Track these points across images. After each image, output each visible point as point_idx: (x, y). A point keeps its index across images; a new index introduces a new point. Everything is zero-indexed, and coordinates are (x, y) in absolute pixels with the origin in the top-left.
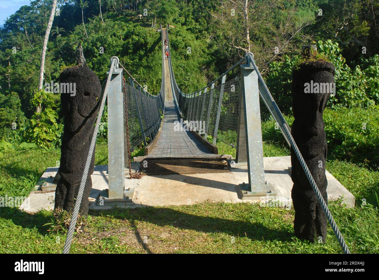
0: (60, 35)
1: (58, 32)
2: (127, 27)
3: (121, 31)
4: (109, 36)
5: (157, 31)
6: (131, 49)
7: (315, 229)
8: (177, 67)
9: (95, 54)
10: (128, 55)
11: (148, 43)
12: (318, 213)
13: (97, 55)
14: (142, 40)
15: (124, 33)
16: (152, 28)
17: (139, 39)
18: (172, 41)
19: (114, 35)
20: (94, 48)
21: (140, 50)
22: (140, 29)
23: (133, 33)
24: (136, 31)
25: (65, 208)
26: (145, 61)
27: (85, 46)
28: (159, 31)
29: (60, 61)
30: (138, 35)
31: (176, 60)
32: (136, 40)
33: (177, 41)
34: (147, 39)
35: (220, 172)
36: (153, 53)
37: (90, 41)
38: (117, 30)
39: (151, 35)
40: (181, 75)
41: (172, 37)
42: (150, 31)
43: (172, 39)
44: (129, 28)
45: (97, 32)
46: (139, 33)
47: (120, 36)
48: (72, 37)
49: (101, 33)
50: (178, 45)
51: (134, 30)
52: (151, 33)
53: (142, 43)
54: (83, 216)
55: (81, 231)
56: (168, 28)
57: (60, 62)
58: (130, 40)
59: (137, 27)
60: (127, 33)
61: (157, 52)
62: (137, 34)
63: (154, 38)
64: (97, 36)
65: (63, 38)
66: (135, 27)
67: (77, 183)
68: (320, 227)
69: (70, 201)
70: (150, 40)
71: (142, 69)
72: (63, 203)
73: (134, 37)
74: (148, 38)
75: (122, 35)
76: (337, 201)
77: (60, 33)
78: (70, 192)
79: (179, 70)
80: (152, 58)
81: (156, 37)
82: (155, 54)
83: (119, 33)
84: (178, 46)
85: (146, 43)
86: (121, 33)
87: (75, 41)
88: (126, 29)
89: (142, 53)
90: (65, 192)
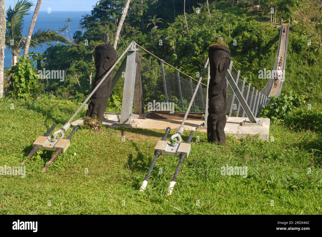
0: (156, 27)
1: (154, 23)
2: (239, 20)
3: (230, 25)
4: (215, 31)
5: (276, 27)
6: (240, 48)
7: (216, 136)
8: (297, 74)
9: (196, 52)
10: (235, 56)
11: (262, 42)
12: (217, 127)
13: (198, 54)
14: (255, 37)
15: (234, 28)
16: (271, 23)
17: (251, 36)
18: (293, 41)
19: (221, 30)
20: (195, 44)
21: (251, 50)
22: (254, 24)
23: (244, 29)
24: (248, 25)
25: (90, 117)
26: (257, 64)
27: (184, 41)
28: (278, 27)
29: (152, 58)
30: (251, 31)
31: (297, 64)
32: (248, 37)
33: (300, 41)
34: (261, 36)
35: (197, 120)
36: (267, 54)
37: (191, 36)
38: (225, 24)
39: (268, 32)
40: (302, 84)
41: (294, 36)
42: (266, 26)
43: (294, 38)
44: (240, 22)
45: (200, 25)
46: (252, 28)
47: (228, 31)
48: (169, 30)
49: (205, 27)
50: (300, 46)
51: (246, 24)
52: (267, 29)
53: (255, 40)
54: (99, 122)
55: (97, 129)
56: (291, 24)
57: (151, 60)
58: (240, 37)
59: (251, 22)
60: (237, 28)
61: (273, 53)
62: (250, 29)
63: (271, 36)
64: (200, 30)
65: (158, 31)
66: (248, 20)
67: (98, 104)
68: (219, 134)
69: (94, 113)
70: (266, 38)
71: (252, 74)
72: (90, 114)
73: (246, 33)
74: (263, 35)
75: (231, 30)
76: (256, 136)
77: (157, 24)
78: (94, 108)
79: (300, 79)
80: (265, 60)
81: (273, 35)
82: (269, 56)
83: (227, 27)
84: (301, 48)
85: (260, 41)
86: (230, 27)
87: (172, 35)
88: (237, 23)
89: (253, 53)
90: (92, 109)
